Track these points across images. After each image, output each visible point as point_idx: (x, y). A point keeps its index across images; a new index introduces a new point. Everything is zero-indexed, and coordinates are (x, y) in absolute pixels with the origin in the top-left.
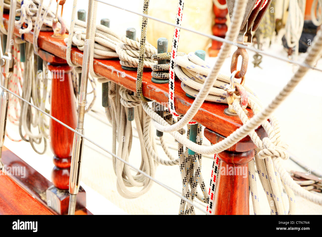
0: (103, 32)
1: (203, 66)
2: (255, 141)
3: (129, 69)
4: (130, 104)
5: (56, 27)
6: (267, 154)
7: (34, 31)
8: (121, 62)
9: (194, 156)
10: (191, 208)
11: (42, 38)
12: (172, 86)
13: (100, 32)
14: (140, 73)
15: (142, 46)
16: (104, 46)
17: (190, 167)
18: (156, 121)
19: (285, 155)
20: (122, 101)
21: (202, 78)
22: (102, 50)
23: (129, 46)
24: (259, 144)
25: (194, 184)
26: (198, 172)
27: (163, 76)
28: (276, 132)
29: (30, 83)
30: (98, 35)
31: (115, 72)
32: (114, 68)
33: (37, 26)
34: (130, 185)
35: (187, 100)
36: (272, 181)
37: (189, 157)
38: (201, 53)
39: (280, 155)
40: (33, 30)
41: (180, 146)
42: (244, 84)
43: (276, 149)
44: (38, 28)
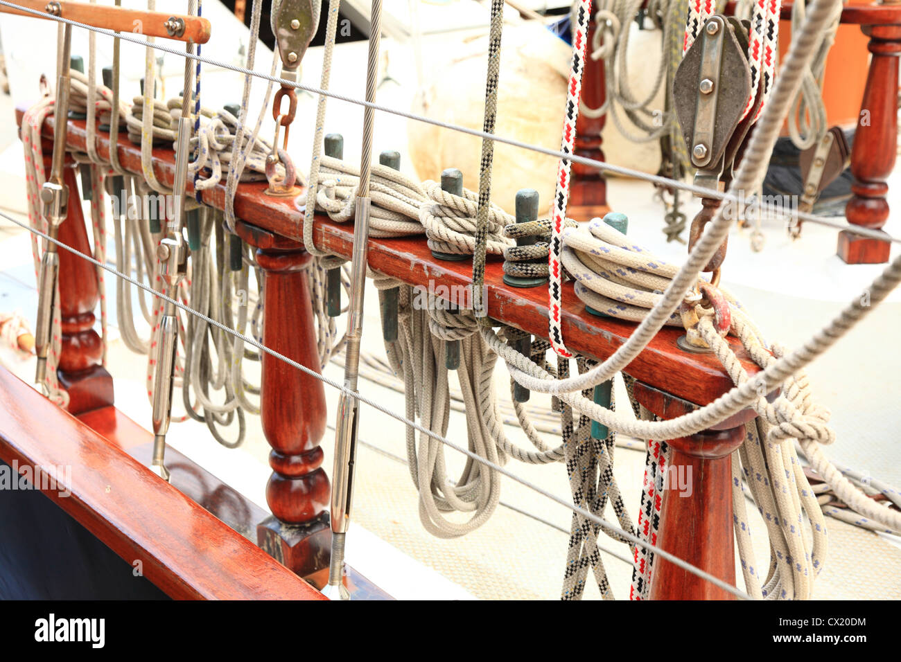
0: (387, 181)
1: (626, 248)
2: (756, 405)
3: (449, 258)
4: (451, 332)
5: (275, 173)
6: (791, 433)
7: (227, 184)
8: (430, 244)
9: (597, 442)
10: (593, 555)
11: (245, 197)
12: (556, 292)
13: (380, 180)
14: (480, 266)
15: (483, 208)
16: (390, 211)
17: (588, 465)
18: (520, 369)
19: (828, 434)
20: (433, 328)
21: (624, 274)
22: (386, 219)
23: (450, 208)
24: (766, 413)
25: (599, 501)
26: (608, 475)
27: (529, 272)
28: (801, 386)
29: (205, 294)
30: (375, 187)
31: (419, 266)
32: (415, 256)
33: (233, 172)
34: (447, 509)
35: (589, 321)
36: (779, 491)
37: (587, 443)
38: (618, 220)
39: (819, 435)
40: (223, 181)
41: (565, 420)
42: (719, 282)
43: (810, 423)
44: (235, 176)
